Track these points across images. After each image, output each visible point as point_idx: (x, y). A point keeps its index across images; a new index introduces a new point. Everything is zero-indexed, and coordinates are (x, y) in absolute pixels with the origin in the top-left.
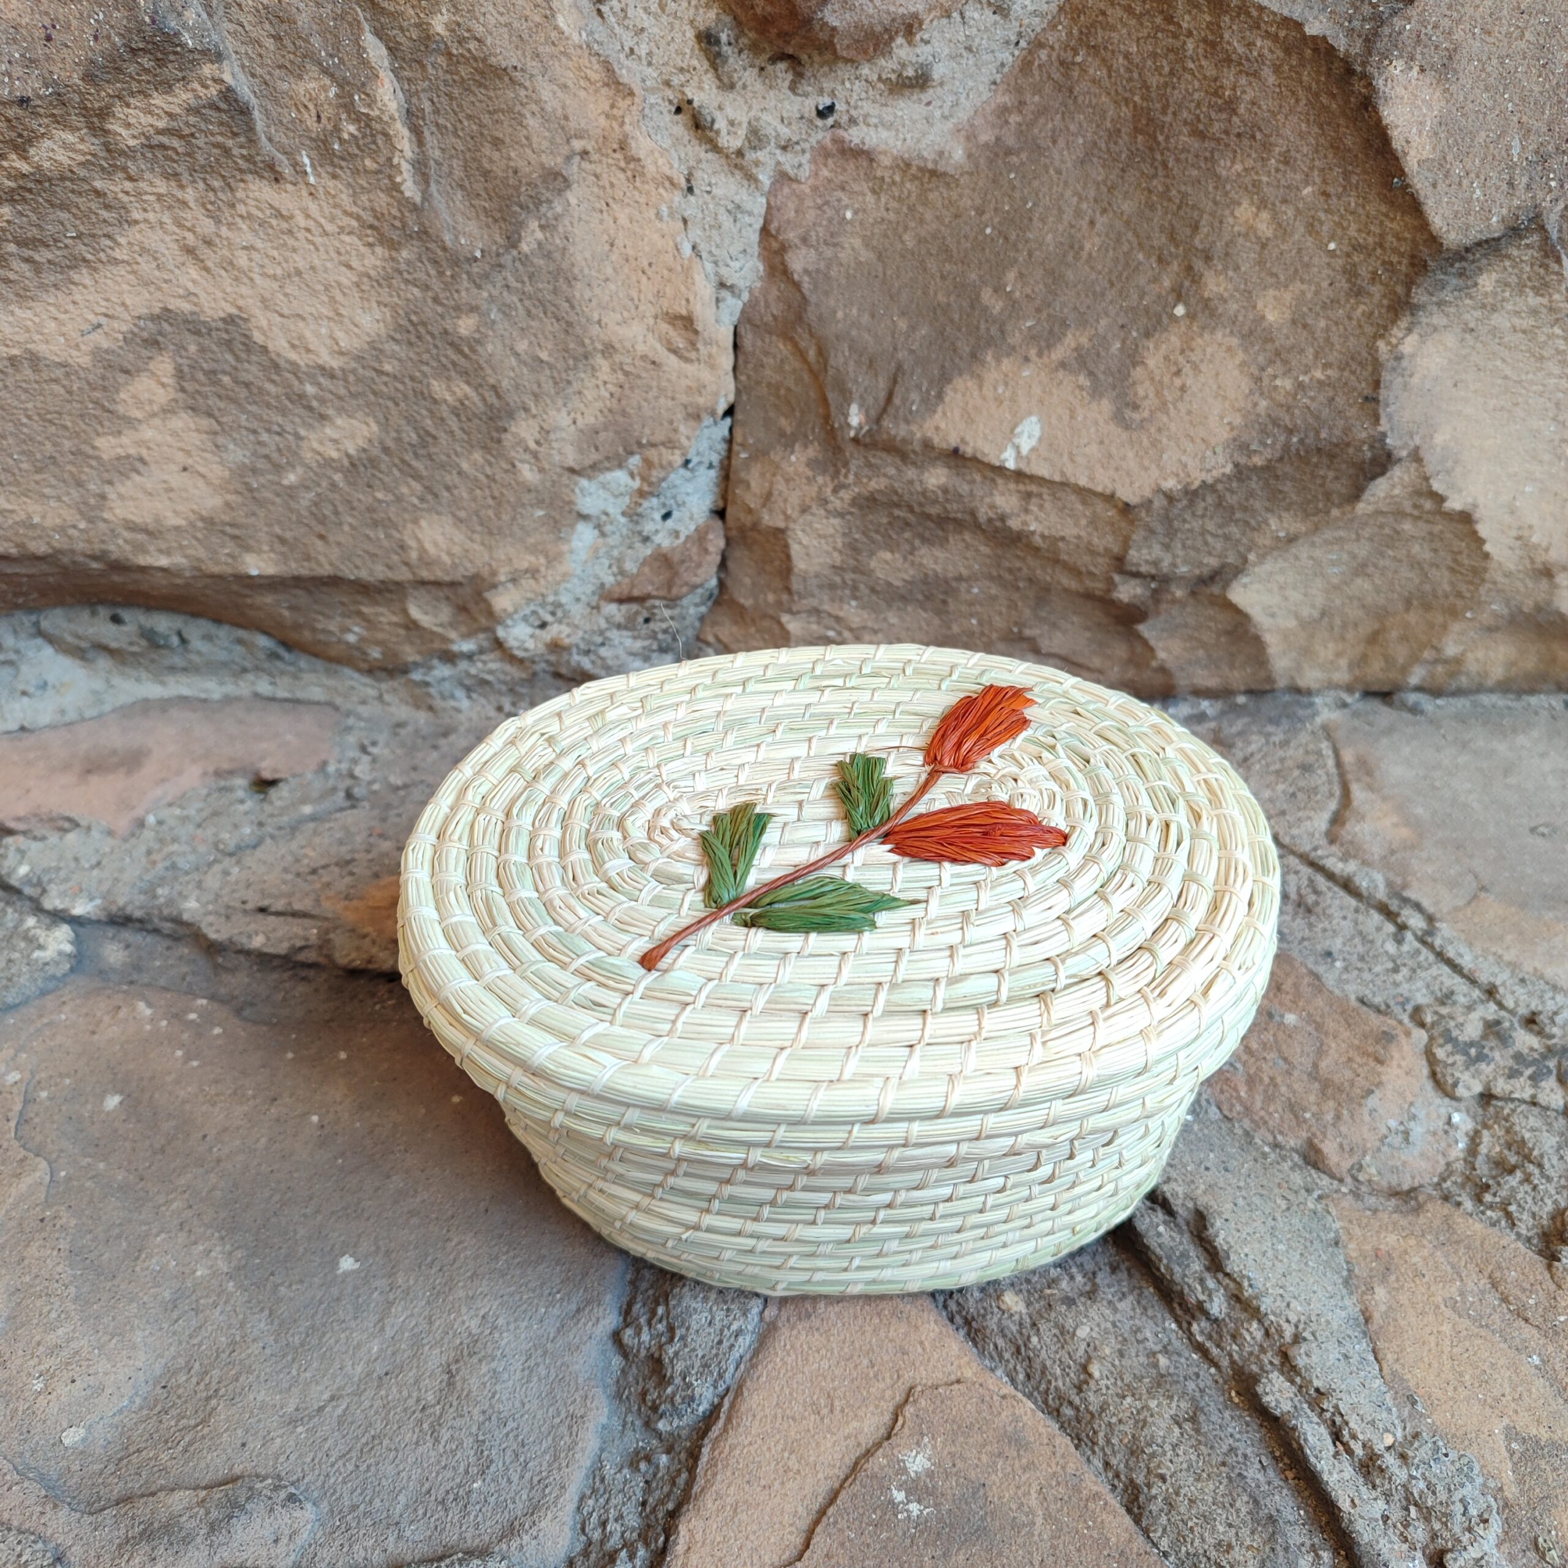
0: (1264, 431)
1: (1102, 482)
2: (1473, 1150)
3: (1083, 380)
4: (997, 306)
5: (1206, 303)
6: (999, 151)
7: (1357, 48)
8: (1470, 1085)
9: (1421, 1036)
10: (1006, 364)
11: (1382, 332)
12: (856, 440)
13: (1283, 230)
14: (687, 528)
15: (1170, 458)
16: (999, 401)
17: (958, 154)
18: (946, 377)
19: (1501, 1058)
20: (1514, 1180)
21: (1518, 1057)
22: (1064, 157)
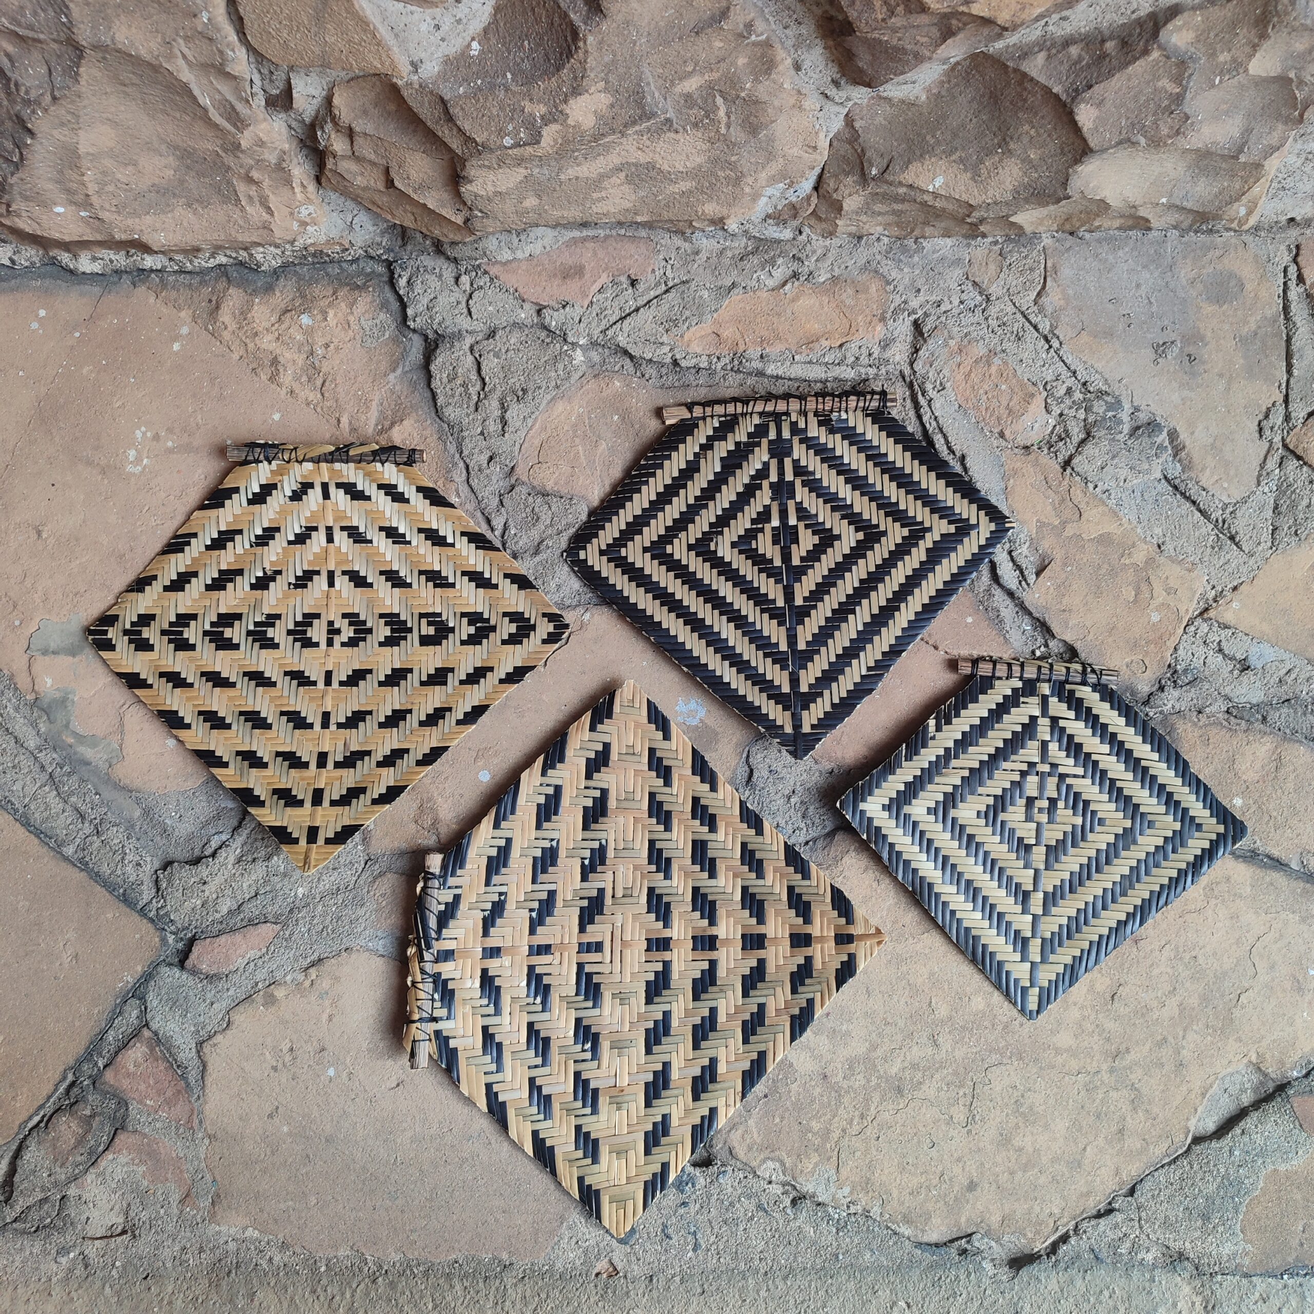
0: (1025, 188)
1: (964, 197)
2: (1052, 432)
3: (961, 166)
4: (932, 141)
5: (1009, 151)
6: (939, 96)
7: (1069, 100)
8: (1056, 411)
9: (1045, 394)
10: (933, 159)
11: (1071, 166)
12: (873, 179)
13: (1039, 135)
14: (802, 194)
15: (990, 193)
16: (929, 171)
17: (924, 97)
18: (909, 162)
19: (1068, 402)
20: (1061, 444)
21: (1074, 402)
22: (963, 100)
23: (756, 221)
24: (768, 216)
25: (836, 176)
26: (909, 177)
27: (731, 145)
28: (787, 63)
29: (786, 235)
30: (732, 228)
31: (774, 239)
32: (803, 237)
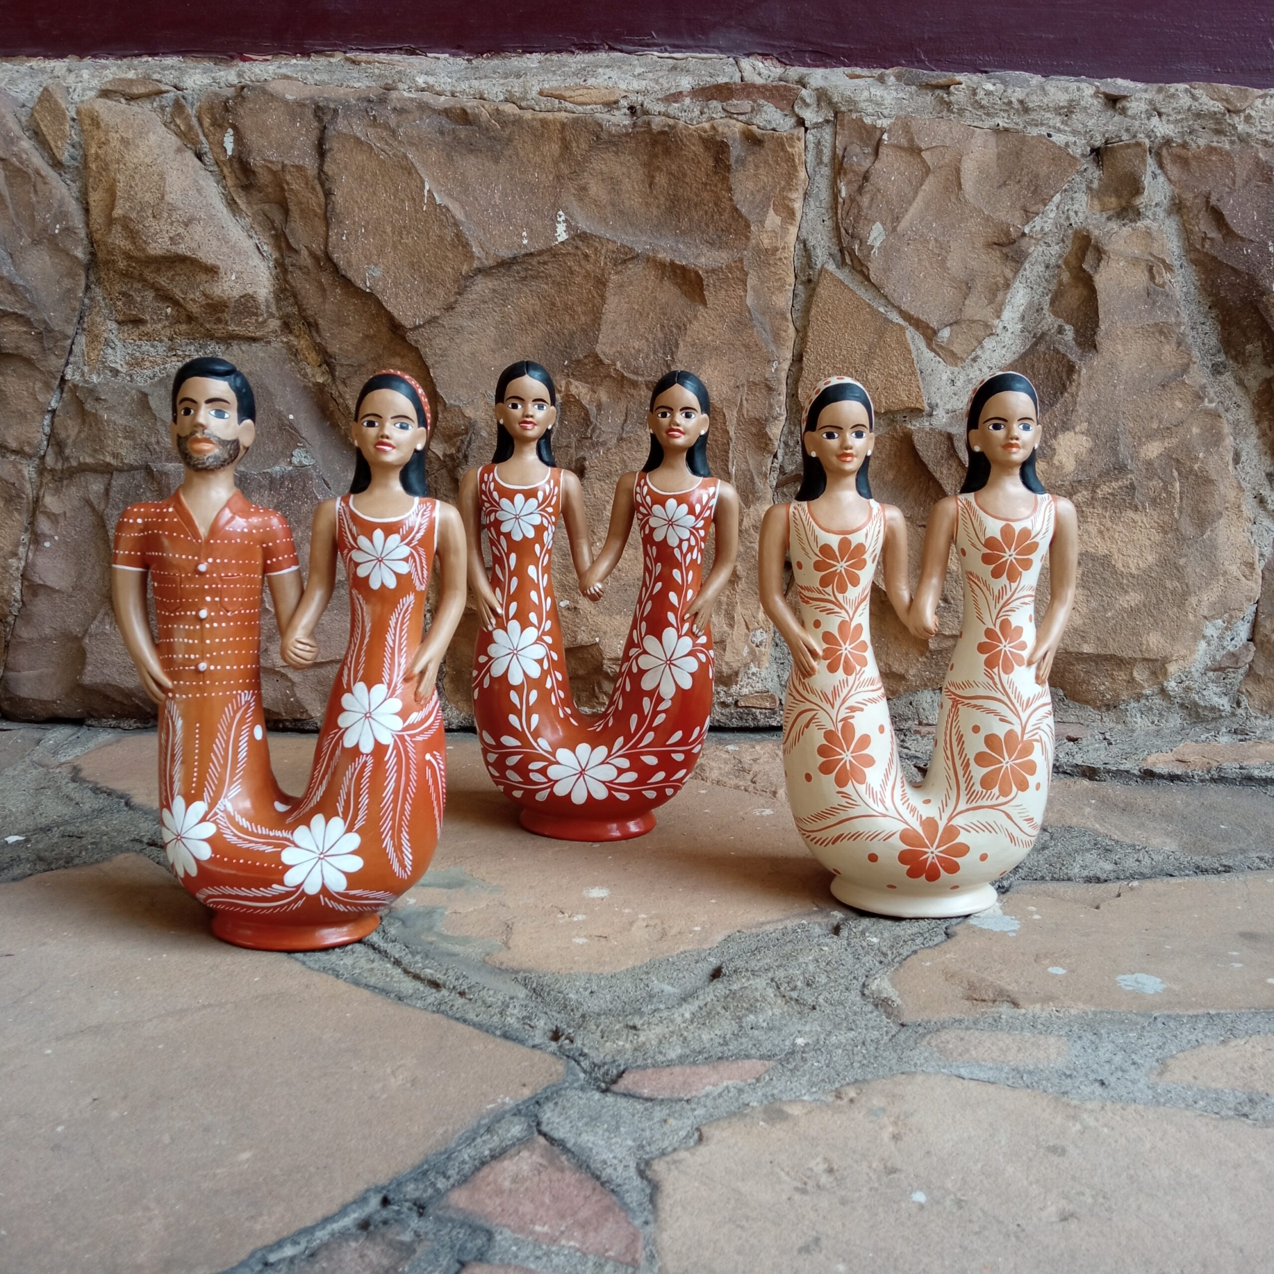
23: (1196, 675)
24: (1208, 669)
28: (1229, 441)
29: (1224, 703)
30: (1171, 685)
31: (1213, 709)
32: (1240, 711)
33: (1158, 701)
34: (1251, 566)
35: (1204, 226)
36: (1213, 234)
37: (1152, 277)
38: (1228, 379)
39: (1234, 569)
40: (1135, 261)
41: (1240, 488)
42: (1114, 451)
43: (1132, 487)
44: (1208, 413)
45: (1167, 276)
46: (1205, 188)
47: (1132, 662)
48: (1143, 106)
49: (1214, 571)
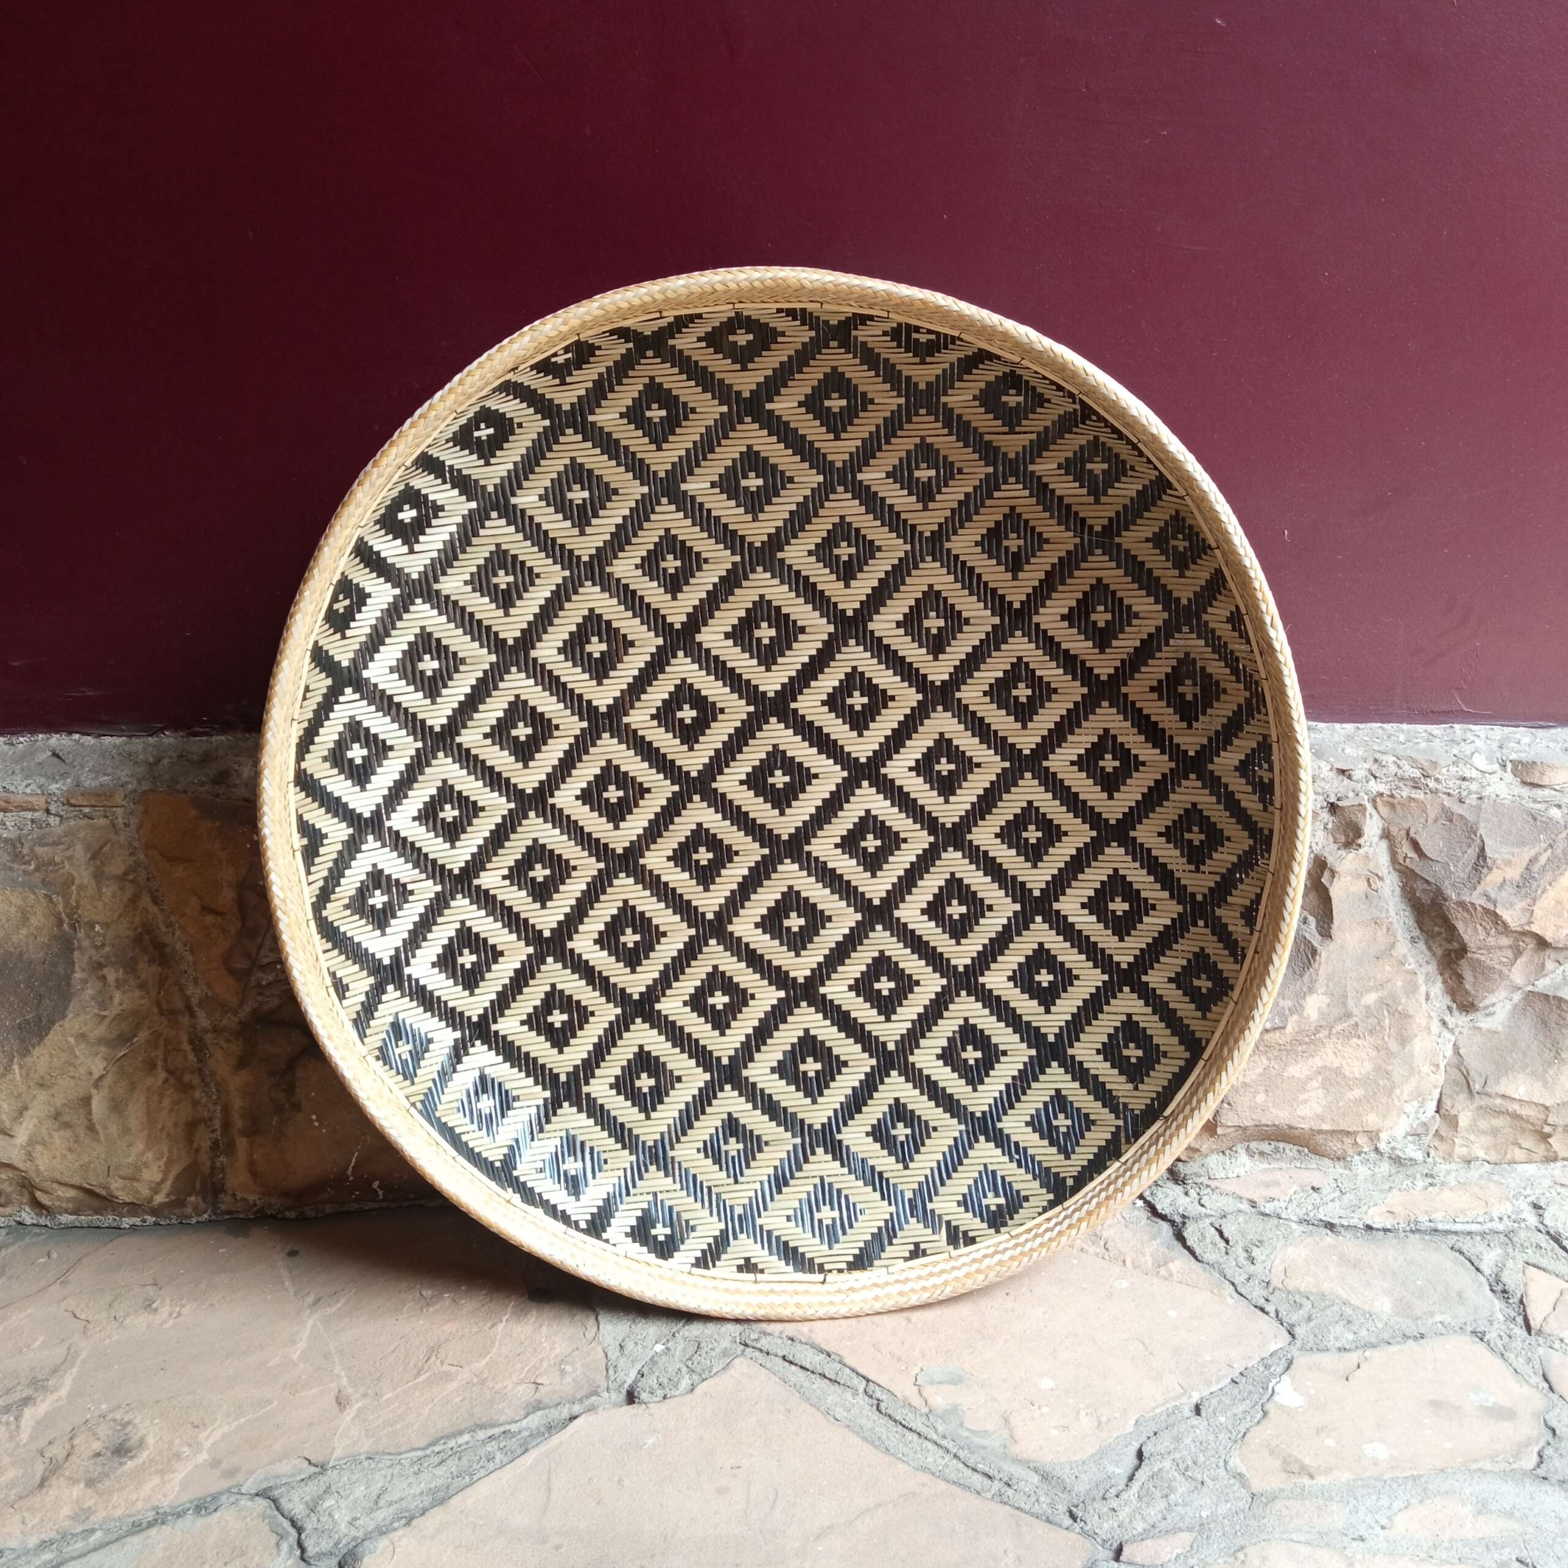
23: (1400, 1138)
24: (1408, 1134)
25: (1451, 1097)
26: (1502, 1089)
27: (1390, 1054)
28: (1423, 989)
29: (1419, 1156)
30: (1382, 1146)
31: (1411, 1159)
32: (1430, 1160)
33: (1373, 1155)
34: (1438, 1066)
35: (1406, 849)
36: (1412, 854)
37: (1369, 885)
38: (1422, 946)
39: (1426, 1069)
40: (1358, 876)
41: (1430, 1017)
42: (1344, 1004)
43: (1357, 1024)
44: (1408, 972)
45: (1379, 883)
46: (1406, 826)
47: (1355, 1133)
48: (1364, 773)
49: (1412, 1071)
